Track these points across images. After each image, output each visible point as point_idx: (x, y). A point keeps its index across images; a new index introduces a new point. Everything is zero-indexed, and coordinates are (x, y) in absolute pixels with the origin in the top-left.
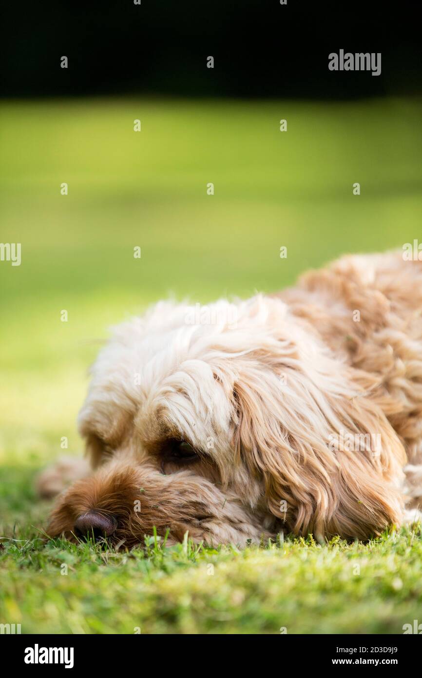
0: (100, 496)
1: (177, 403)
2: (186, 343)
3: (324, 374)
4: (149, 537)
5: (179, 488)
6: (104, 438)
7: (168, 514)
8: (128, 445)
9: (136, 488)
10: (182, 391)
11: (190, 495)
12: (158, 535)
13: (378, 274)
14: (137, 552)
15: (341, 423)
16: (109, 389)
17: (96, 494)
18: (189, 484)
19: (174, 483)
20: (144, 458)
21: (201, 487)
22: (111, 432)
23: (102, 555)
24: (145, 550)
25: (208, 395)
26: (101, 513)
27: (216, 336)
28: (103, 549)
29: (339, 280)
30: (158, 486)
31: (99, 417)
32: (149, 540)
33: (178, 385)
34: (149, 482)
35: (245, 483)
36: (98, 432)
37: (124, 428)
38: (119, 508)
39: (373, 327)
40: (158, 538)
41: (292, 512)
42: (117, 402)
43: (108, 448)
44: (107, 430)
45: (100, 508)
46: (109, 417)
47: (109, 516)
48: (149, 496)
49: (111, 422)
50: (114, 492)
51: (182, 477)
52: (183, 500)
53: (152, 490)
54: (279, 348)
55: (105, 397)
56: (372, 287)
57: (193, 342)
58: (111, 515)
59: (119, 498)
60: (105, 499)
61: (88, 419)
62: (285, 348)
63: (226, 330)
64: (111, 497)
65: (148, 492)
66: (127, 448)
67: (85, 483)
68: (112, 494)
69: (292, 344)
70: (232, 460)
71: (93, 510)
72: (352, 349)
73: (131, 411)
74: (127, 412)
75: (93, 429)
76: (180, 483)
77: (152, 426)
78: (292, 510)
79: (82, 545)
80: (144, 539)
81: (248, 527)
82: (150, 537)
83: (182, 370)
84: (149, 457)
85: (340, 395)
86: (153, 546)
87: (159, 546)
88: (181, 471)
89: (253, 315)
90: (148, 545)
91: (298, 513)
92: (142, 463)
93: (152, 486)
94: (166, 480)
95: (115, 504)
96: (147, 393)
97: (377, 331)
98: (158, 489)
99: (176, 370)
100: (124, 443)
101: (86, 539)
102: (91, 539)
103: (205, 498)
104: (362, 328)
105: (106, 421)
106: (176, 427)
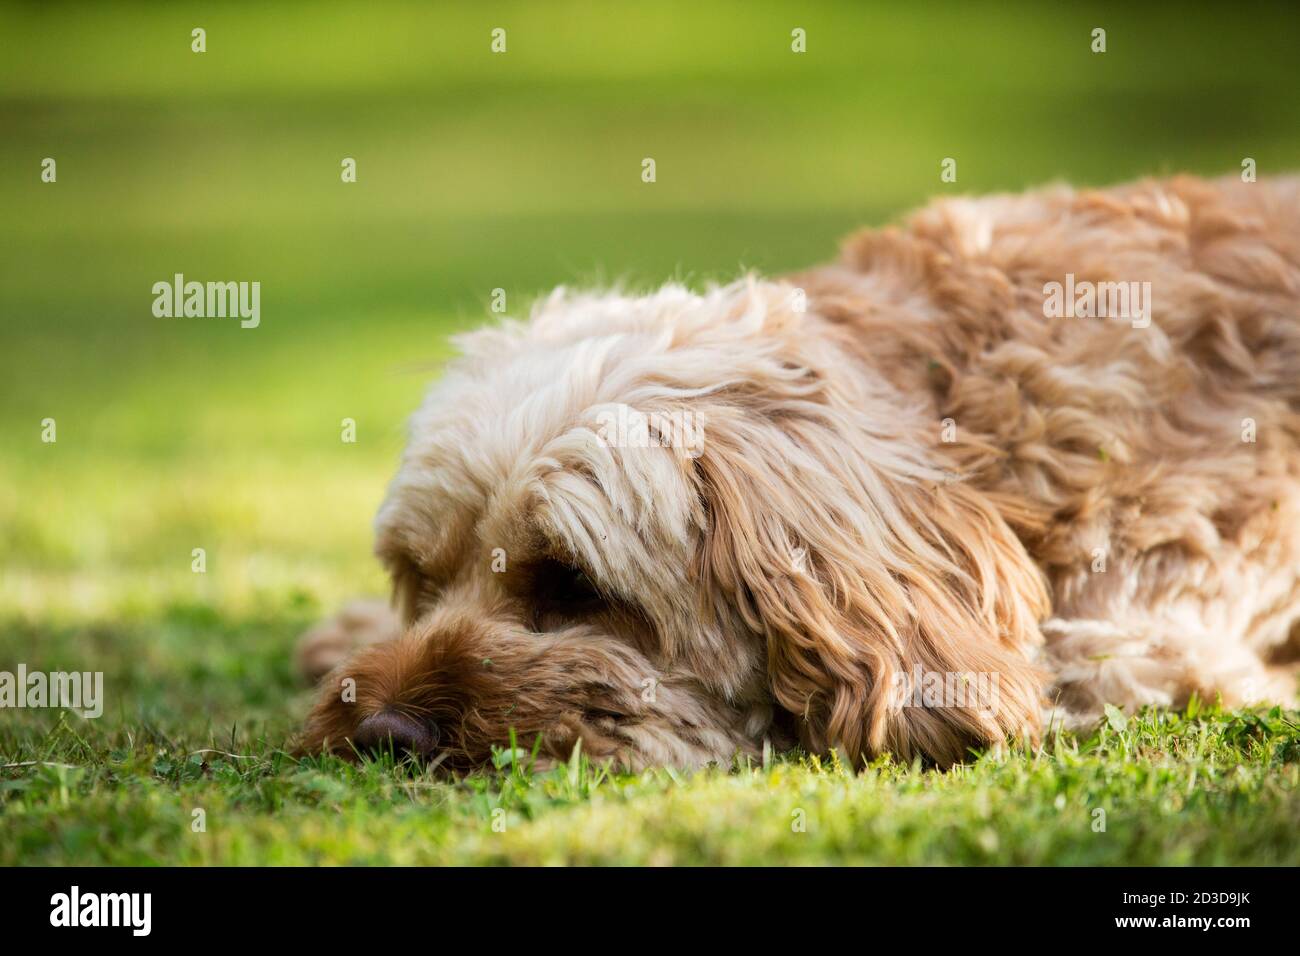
0: (406, 678)
1: (571, 494)
2: (594, 369)
3: (877, 437)
4: (501, 749)
5: (563, 660)
6: (420, 563)
7: (539, 707)
8: (469, 577)
9: (475, 658)
10: (582, 468)
11: (583, 671)
12: (520, 746)
13: (998, 234)
14: (477, 781)
15: (916, 533)
16: (433, 462)
17: (399, 676)
18: (584, 651)
19: (556, 650)
20: (499, 601)
21: (609, 656)
22: (435, 551)
23: (406, 785)
24: (493, 777)
25: (640, 473)
26: (407, 713)
27: (655, 356)
28: (411, 776)
29: (918, 246)
30: (519, 654)
31: (413, 520)
32: (501, 757)
33: (573, 455)
34: (502, 646)
35: (715, 650)
36: (411, 551)
37: (462, 544)
38: (442, 701)
39: (982, 339)
40: (520, 753)
41: (822, 701)
42: (449, 488)
43: (429, 584)
44: (430, 546)
45: (405, 701)
46: (432, 519)
47: (424, 719)
48: (501, 673)
49: (436, 529)
50: (434, 668)
51: (573, 637)
52: (571, 680)
53: (507, 661)
54: (784, 382)
55: (428, 478)
56: (983, 260)
57: (607, 369)
58: (426, 716)
59: (444, 682)
60: (414, 684)
61: (390, 523)
62: (799, 382)
63: (677, 344)
64: (428, 680)
65: (498, 666)
66: (468, 586)
67: (379, 652)
68: (429, 673)
69: (813, 375)
70: (685, 605)
71: (392, 708)
72: (940, 386)
73: (475, 508)
74: (468, 510)
75: (401, 542)
76: (565, 649)
77: (515, 533)
78: (822, 696)
79: (367, 767)
80: (490, 754)
81: (714, 737)
82: (504, 751)
83: (585, 425)
84: (510, 600)
85: (911, 477)
86: (508, 767)
87: (521, 768)
88: (571, 627)
89: (737, 315)
90: (498, 766)
91: (834, 700)
92: (494, 613)
93: (505, 653)
94: (539, 642)
95: (436, 692)
96: (508, 468)
97: (989, 348)
98: (519, 659)
99: (573, 425)
100: (462, 574)
101: (375, 754)
102: (386, 754)
103: (617, 677)
104: (961, 345)
105: (427, 528)
106: (561, 539)
